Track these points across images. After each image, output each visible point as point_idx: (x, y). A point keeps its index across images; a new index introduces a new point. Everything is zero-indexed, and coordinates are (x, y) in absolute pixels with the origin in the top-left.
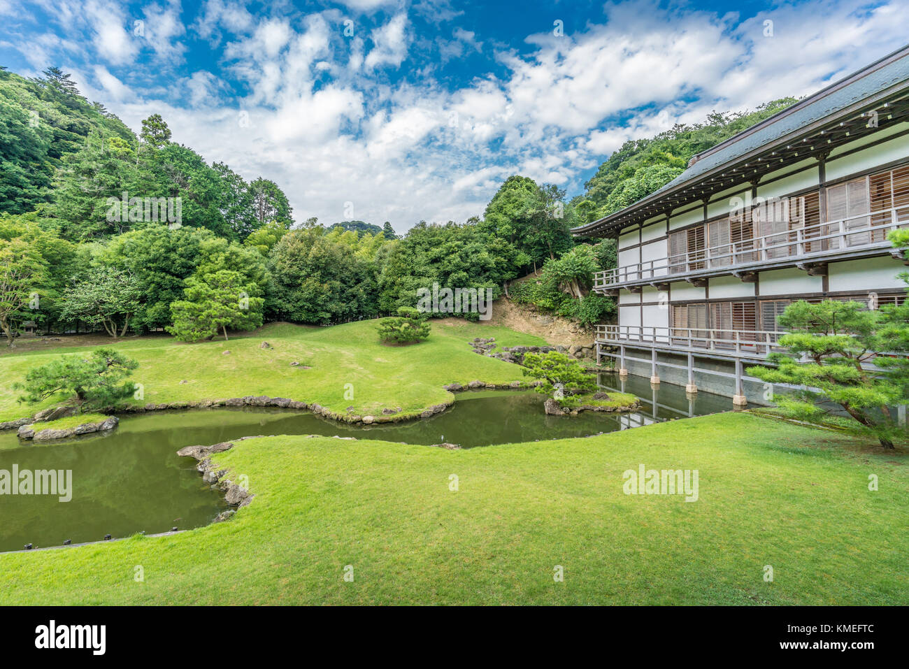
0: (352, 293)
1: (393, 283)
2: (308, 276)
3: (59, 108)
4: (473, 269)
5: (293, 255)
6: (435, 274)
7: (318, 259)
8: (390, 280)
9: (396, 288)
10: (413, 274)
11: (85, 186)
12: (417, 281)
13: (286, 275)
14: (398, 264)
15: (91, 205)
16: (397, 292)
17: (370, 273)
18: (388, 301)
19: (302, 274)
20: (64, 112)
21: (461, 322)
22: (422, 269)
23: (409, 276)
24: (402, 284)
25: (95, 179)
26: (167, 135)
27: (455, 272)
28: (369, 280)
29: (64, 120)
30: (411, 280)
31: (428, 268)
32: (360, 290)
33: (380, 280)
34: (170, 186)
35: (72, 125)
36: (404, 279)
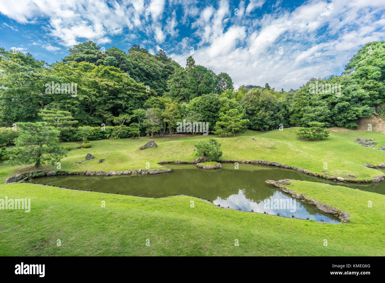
0: (277, 116)
1: (299, 110)
2: (259, 110)
3: (163, 62)
4: (354, 99)
5: (251, 101)
6: (326, 104)
7: (263, 102)
8: (297, 109)
9: (301, 113)
10: (311, 105)
11: (177, 85)
12: (314, 109)
13: (249, 110)
14: (302, 101)
15: (179, 91)
16: (302, 114)
17: (285, 107)
18: (296, 119)
19: (256, 109)
20: (164, 63)
21: (343, 130)
22: (317, 102)
23: (309, 107)
24: (304, 111)
25: (180, 82)
26: (194, 62)
27: (340, 102)
28: (283, 110)
29: (164, 65)
30: (310, 108)
31: (321, 101)
32: (280, 115)
33: (291, 110)
34: (197, 81)
35: (166, 66)
36: (306, 108)
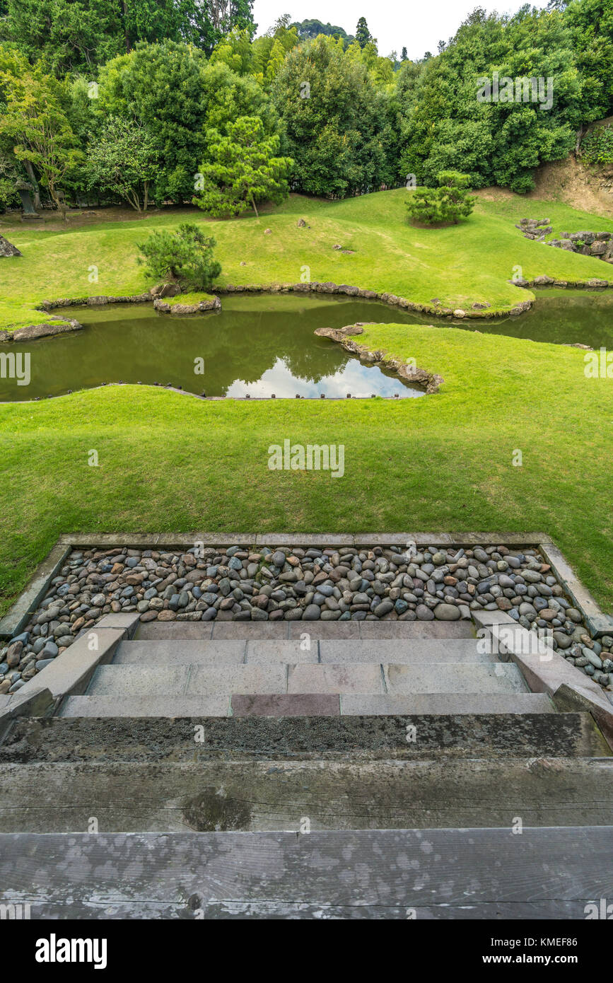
0: (370, 150)
1: (425, 133)
2: (324, 123)
6: (487, 115)
7: (336, 93)
8: (420, 126)
9: (428, 140)
10: (454, 114)
12: (458, 128)
13: (297, 121)
14: (435, 99)
16: (429, 147)
17: (393, 117)
19: (316, 119)
22: (469, 107)
23: (449, 120)
24: (437, 134)
27: (517, 110)
28: (387, 129)
30: (450, 126)
32: (377, 145)
33: (407, 129)
36: (441, 124)
